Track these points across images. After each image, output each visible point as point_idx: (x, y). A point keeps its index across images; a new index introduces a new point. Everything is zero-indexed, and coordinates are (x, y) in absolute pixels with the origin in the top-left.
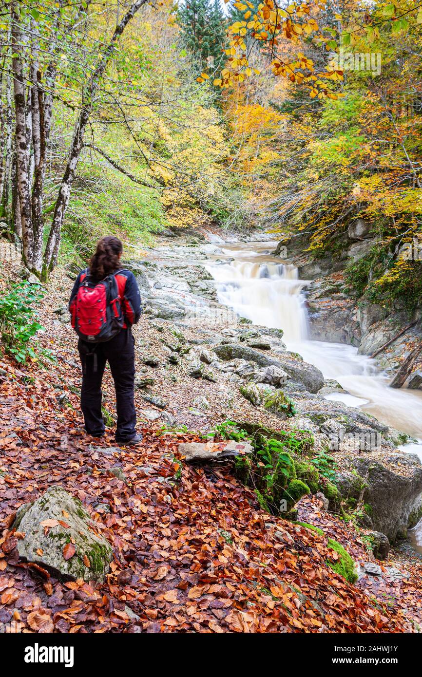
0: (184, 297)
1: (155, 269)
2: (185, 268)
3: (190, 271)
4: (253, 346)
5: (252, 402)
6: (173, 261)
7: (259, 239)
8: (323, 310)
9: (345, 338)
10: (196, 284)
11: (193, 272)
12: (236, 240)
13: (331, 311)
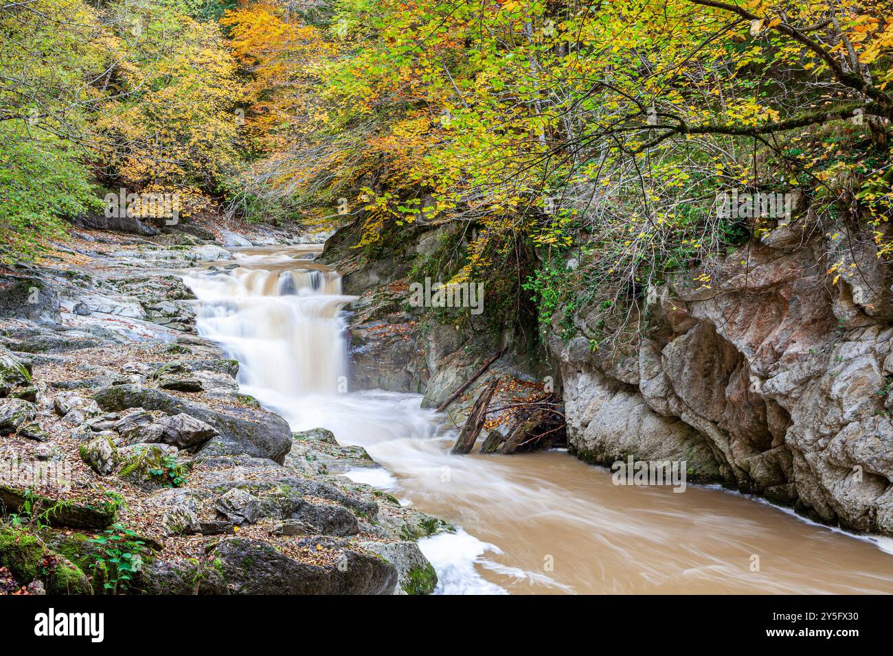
0: (131, 327)
1: (87, 283)
2: (145, 280)
3: (153, 285)
4: (167, 387)
5: (94, 468)
6: (130, 271)
7: (313, 240)
8: (373, 340)
9: (409, 385)
10: (158, 306)
11: (158, 286)
12: (272, 241)
13: (385, 342)
